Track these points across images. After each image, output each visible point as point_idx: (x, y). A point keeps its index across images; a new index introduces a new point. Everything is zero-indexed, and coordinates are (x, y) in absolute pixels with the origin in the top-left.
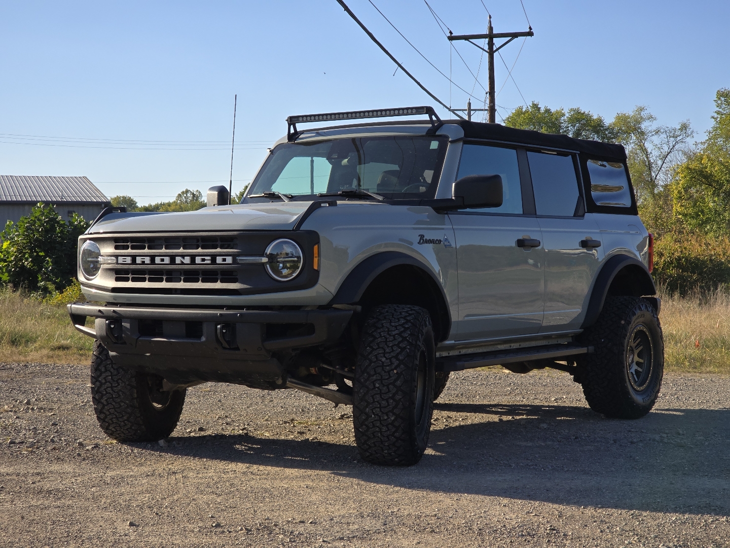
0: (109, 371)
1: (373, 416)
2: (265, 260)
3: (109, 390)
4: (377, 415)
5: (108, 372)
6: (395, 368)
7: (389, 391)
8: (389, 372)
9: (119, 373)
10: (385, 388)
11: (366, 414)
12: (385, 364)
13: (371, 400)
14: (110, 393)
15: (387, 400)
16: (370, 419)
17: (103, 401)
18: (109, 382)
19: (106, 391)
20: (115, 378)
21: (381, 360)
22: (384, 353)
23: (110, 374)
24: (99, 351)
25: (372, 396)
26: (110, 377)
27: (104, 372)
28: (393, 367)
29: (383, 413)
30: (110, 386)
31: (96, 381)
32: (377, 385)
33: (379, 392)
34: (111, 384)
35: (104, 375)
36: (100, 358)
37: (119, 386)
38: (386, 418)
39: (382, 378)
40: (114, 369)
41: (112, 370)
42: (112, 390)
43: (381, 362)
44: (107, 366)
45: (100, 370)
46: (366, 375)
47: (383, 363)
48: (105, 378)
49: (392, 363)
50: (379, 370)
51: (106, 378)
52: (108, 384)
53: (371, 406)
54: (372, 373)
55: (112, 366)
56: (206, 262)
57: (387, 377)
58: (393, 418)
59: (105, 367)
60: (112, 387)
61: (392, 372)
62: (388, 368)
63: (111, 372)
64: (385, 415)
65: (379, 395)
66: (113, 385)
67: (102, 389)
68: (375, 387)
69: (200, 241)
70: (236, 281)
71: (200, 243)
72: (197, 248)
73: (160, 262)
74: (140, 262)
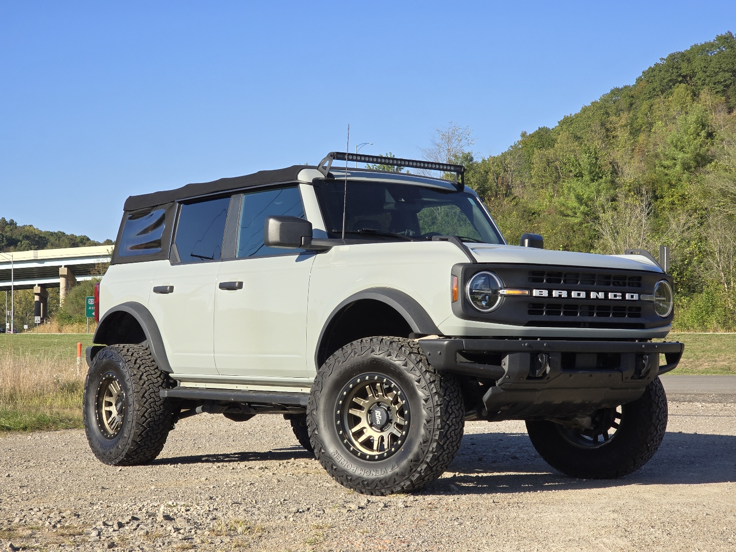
56: (618, 298)
69: (612, 279)
70: (638, 316)
71: (612, 280)
72: (608, 284)
73: (577, 297)
74: (558, 296)
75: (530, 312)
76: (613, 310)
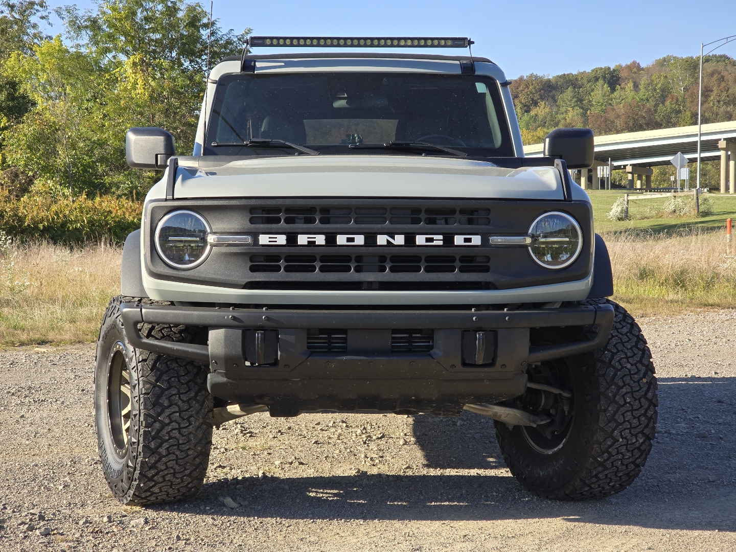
0: (176, 404)
1: (621, 440)
2: (528, 240)
3: (175, 433)
4: (626, 438)
5: (174, 406)
6: (644, 377)
7: (641, 406)
8: (638, 381)
9: (191, 407)
10: (637, 403)
11: (613, 438)
12: (632, 372)
13: (621, 420)
14: (175, 438)
15: (639, 418)
16: (616, 444)
17: (163, 451)
18: (175, 421)
19: (169, 435)
20: (186, 415)
21: (626, 367)
22: (627, 358)
23: (177, 409)
24: (155, 376)
25: (623, 414)
26: (178, 414)
27: (169, 407)
28: (641, 375)
29: (632, 435)
30: (177, 427)
31: (155, 422)
32: (628, 400)
33: (630, 409)
34: (179, 424)
35: (167, 412)
36: (159, 386)
37: (191, 427)
38: (634, 441)
39: (632, 390)
40: (184, 402)
41: (180, 403)
42: (180, 433)
43: (627, 370)
44: (172, 398)
45: (161, 405)
46: (613, 387)
47: (629, 370)
48: (169, 416)
49: (639, 371)
50: (627, 380)
51: (172, 416)
52: (175, 425)
53: (620, 427)
54: (621, 384)
55: (180, 397)
56: (435, 243)
57: (638, 389)
58: (641, 441)
59: (169, 398)
60: (179, 429)
61: (641, 381)
62: (636, 376)
63: (179, 406)
64: (634, 437)
65: (630, 412)
66: (182, 425)
67: (164, 432)
68: (626, 403)
69: (423, 213)
70: (486, 269)
71: (423, 216)
72: (416, 221)
73: (345, 243)
74: (306, 243)
75: (253, 269)
76: (426, 261)
